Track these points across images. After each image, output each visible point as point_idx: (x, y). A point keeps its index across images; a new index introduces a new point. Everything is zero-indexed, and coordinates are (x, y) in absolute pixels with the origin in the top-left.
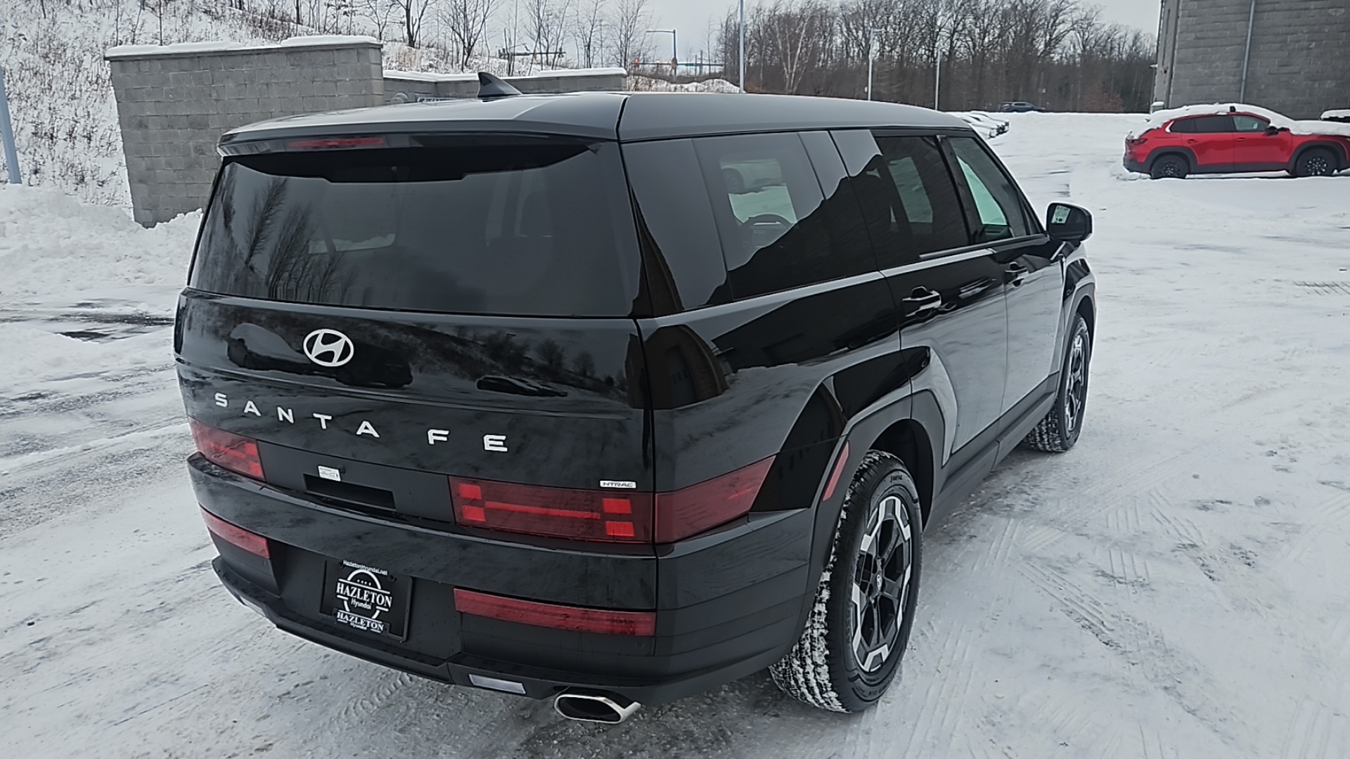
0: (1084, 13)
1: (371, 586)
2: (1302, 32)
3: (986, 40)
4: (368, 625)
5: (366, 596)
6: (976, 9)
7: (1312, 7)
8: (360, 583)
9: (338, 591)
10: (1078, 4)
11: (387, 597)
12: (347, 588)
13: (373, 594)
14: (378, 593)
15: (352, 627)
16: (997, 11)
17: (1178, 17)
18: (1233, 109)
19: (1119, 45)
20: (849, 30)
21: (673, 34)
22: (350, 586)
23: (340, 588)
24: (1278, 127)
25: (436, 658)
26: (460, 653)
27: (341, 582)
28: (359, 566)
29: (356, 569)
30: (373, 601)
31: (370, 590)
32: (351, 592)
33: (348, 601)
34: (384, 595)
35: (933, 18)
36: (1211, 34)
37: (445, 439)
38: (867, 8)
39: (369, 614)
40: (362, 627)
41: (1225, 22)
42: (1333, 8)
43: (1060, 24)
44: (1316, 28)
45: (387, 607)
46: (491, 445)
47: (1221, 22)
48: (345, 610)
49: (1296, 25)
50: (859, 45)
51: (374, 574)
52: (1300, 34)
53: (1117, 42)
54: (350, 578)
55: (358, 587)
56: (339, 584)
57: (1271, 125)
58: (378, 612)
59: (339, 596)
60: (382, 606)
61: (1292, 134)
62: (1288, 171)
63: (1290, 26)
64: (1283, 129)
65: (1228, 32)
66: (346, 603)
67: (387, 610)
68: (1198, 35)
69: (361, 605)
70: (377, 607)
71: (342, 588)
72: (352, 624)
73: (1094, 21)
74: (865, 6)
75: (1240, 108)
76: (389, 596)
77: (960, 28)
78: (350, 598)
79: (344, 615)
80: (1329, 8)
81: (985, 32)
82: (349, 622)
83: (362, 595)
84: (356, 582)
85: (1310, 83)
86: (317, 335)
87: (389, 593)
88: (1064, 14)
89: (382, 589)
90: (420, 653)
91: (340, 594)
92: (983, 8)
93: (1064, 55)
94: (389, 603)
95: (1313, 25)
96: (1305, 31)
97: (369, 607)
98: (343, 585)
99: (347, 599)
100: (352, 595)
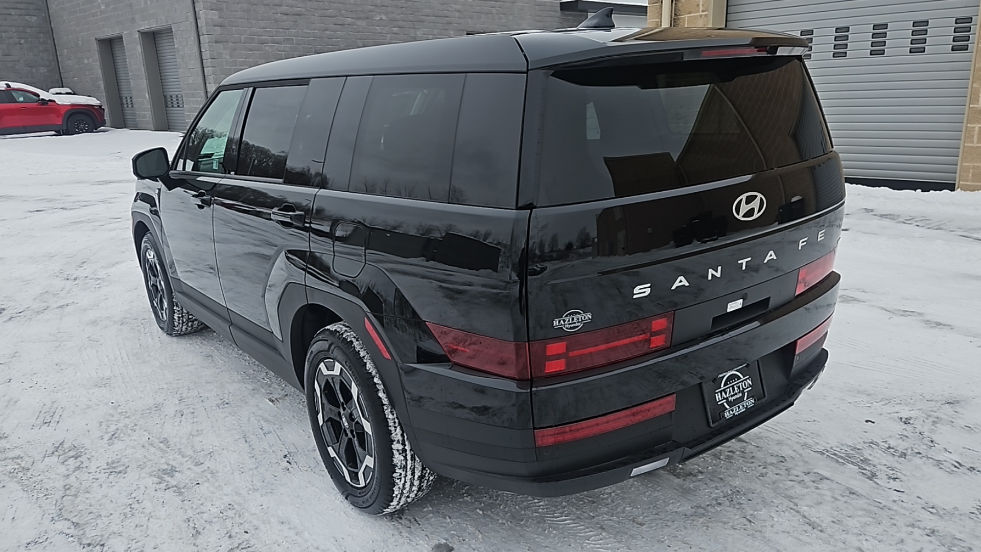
1: (738, 380)
2: (11, 31)
4: (745, 407)
5: (736, 389)
7: (13, 13)
8: (730, 383)
9: (718, 400)
11: (748, 380)
12: (723, 393)
13: (740, 384)
14: (742, 381)
18: (8, 86)
22: (724, 390)
23: (718, 397)
24: (47, 99)
27: (717, 393)
28: (725, 374)
29: (724, 376)
30: (741, 389)
31: (738, 383)
32: (726, 394)
33: (726, 402)
34: (746, 380)
39: (741, 400)
40: (742, 411)
42: (28, 15)
44: (21, 29)
45: (750, 386)
48: (727, 408)
51: (736, 371)
52: (11, 33)
54: (722, 386)
55: (729, 388)
56: (716, 395)
57: (41, 97)
58: (746, 394)
59: (719, 403)
60: (747, 388)
61: (58, 104)
64: (50, 101)
66: (725, 404)
67: (751, 388)
69: (735, 397)
70: (745, 391)
71: (720, 396)
72: (736, 414)
75: (14, 85)
78: (727, 399)
79: (729, 411)
80: (25, 15)
82: (734, 414)
83: (734, 390)
84: (728, 384)
85: (29, 68)
86: (741, 200)
87: (748, 377)
91: (720, 401)
94: (751, 383)
95: (18, 27)
96: (14, 31)
97: (741, 395)
98: (719, 394)
99: (725, 400)
100: (728, 395)
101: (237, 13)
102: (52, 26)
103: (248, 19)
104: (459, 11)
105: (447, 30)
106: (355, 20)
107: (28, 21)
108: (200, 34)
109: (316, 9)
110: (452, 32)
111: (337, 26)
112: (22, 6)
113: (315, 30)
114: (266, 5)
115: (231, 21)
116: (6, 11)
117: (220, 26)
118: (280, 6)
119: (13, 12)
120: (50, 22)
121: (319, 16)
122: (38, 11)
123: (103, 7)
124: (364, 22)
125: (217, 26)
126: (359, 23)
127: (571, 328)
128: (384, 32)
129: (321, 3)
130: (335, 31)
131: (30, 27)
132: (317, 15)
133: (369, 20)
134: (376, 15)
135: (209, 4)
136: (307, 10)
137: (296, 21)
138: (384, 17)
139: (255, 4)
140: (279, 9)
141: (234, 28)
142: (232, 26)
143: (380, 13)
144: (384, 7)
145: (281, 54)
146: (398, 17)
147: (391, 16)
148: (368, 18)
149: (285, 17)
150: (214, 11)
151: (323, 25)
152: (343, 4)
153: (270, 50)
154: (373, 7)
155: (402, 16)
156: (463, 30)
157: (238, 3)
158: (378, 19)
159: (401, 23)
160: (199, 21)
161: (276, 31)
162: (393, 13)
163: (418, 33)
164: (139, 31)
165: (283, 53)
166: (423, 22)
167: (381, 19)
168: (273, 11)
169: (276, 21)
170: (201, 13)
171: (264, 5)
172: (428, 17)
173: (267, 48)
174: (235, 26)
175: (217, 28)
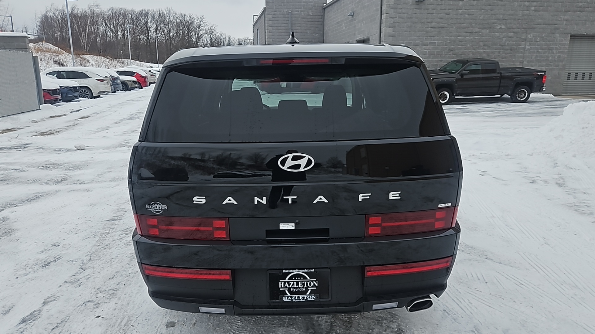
0: (210, 27)
1: (303, 279)
3: (171, 34)
4: (305, 298)
5: (300, 284)
6: (165, 21)
8: (296, 279)
9: (280, 287)
10: (207, 23)
12: (287, 284)
13: (305, 283)
14: (308, 281)
15: (294, 302)
16: (174, 22)
17: (265, 32)
19: (223, 41)
20: (106, 24)
21: (10, 18)
22: (288, 282)
23: (281, 285)
25: (350, 303)
26: (362, 297)
27: (281, 282)
29: (291, 273)
30: (305, 286)
31: (303, 281)
34: (312, 281)
35: (146, 23)
36: (278, 40)
37: (368, 197)
38: (114, 15)
39: (304, 293)
40: (301, 300)
41: (282, 36)
42: (315, 33)
43: (201, 31)
46: (392, 197)
47: (280, 35)
48: (287, 295)
49: (304, 39)
50: (112, 32)
51: (304, 272)
53: (223, 40)
54: (287, 278)
55: (294, 282)
56: (280, 283)
58: (310, 291)
59: (281, 289)
60: (312, 287)
62: (311, 92)
63: (302, 39)
65: (283, 39)
66: (287, 291)
67: (315, 288)
68: (273, 40)
69: (297, 290)
70: (309, 288)
71: (283, 285)
72: (294, 300)
73: (214, 31)
74: (113, 14)
76: (315, 281)
77: (159, 28)
78: (289, 288)
79: (288, 297)
80: (314, 33)
81: (169, 32)
82: (292, 300)
83: (298, 284)
84: (293, 279)
86: (287, 158)
87: (315, 280)
88: (202, 27)
89: (310, 279)
90: (339, 304)
91: (282, 288)
92: (168, 21)
93: (203, 44)
94: (317, 285)
95: (309, 39)
96: (307, 41)
97: (304, 289)
98: (283, 283)
99: (287, 289)
100: (290, 286)
101: (404, 28)
102: (324, 38)
103: (409, 32)
104: (566, 20)
105: (554, 33)
106: (481, 30)
107: (314, 36)
108: (381, 41)
109: (454, 24)
110: (558, 35)
111: (467, 34)
112: (313, 28)
113: (451, 36)
114: (423, 23)
115: (399, 33)
116: (305, 31)
117: (393, 36)
118: (431, 23)
119: (308, 32)
120: (324, 36)
121: (455, 28)
122: (319, 31)
123: (344, 28)
124: (488, 31)
125: (391, 36)
126: (483, 31)
127: (156, 212)
128: (501, 36)
129: (459, 20)
130: (465, 37)
131: (314, 39)
132: (454, 27)
133: (491, 29)
134: (497, 25)
135: (388, 24)
136: (449, 25)
137: (440, 32)
138: (503, 27)
139: (416, 23)
140: (430, 25)
141: (400, 37)
142: (399, 36)
143: (500, 24)
144: (505, 20)
145: (426, 52)
146: (514, 26)
147: (508, 25)
148: (490, 28)
149: (433, 29)
150: (390, 28)
151: (458, 33)
152: (474, 19)
153: (420, 50)
154: (496, 21)
155: (518, 25)
156: (568, 34)
157: (405, 23)
158: (499, 28)
159: (516, 30)
160: (382, 34)
161: (425, 38)
162: (511, 24)
163: (529, 36)
164: (356, 40)
165: (428, 51)
166: (534, 28)
167: (501, 28)
168: (426, 26)
169: (427, 32)
170: (383, 30)
171: (421, 23)
172: (539, 26)
173: (418, 48)
174: (401, 36)
175: (390, 37)
